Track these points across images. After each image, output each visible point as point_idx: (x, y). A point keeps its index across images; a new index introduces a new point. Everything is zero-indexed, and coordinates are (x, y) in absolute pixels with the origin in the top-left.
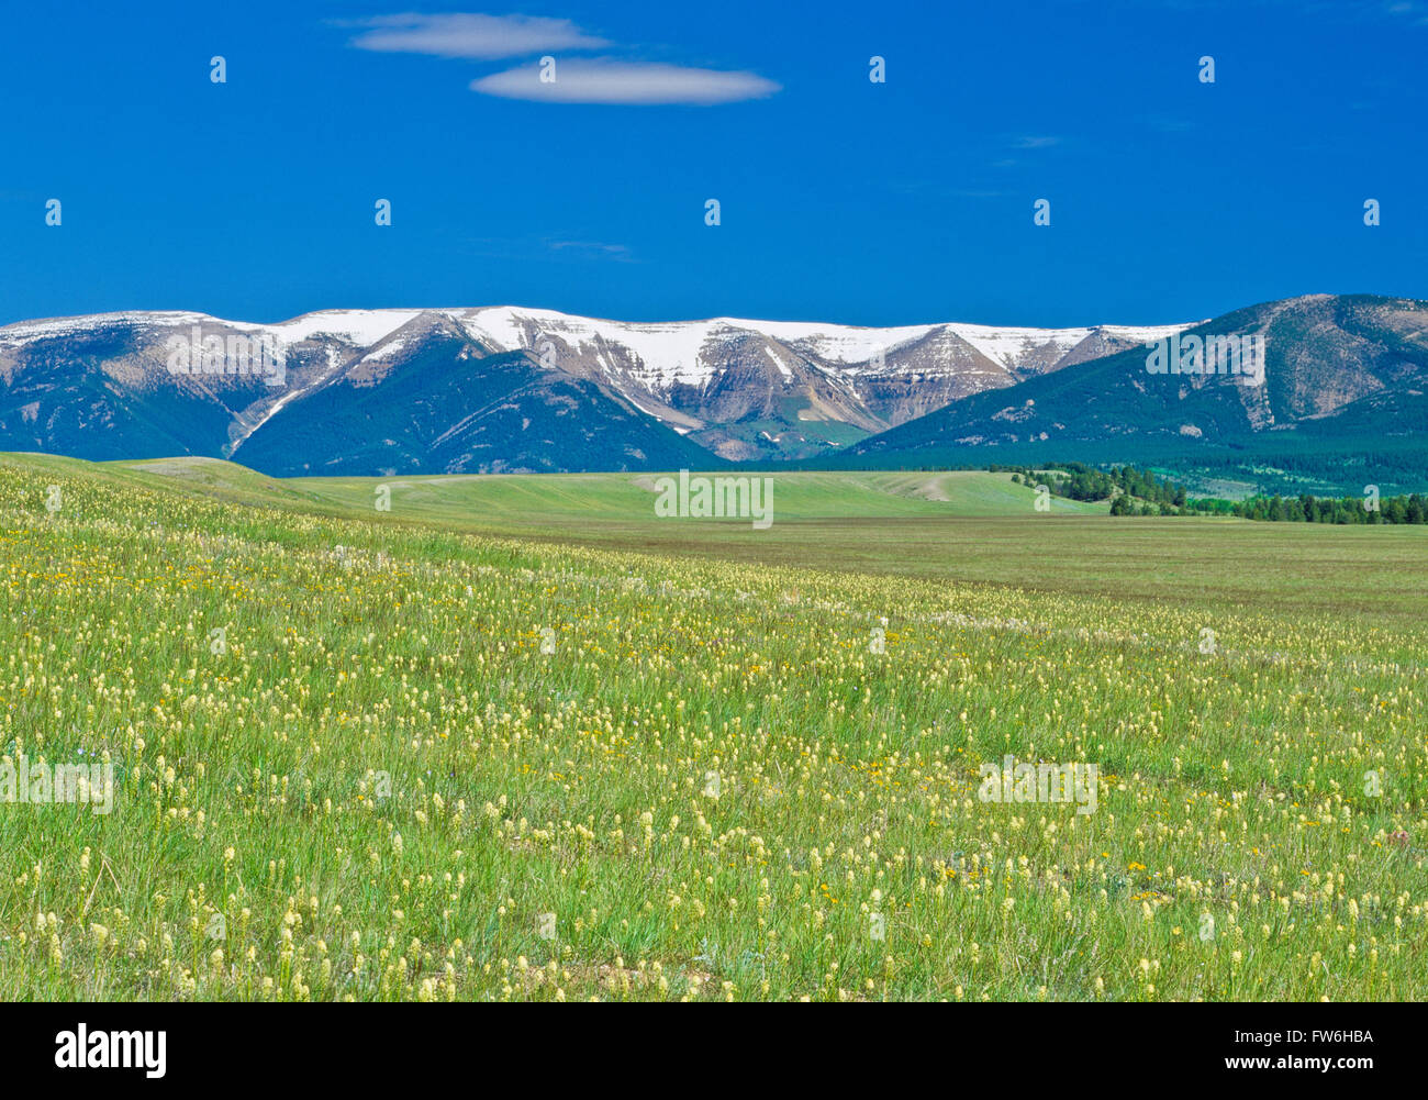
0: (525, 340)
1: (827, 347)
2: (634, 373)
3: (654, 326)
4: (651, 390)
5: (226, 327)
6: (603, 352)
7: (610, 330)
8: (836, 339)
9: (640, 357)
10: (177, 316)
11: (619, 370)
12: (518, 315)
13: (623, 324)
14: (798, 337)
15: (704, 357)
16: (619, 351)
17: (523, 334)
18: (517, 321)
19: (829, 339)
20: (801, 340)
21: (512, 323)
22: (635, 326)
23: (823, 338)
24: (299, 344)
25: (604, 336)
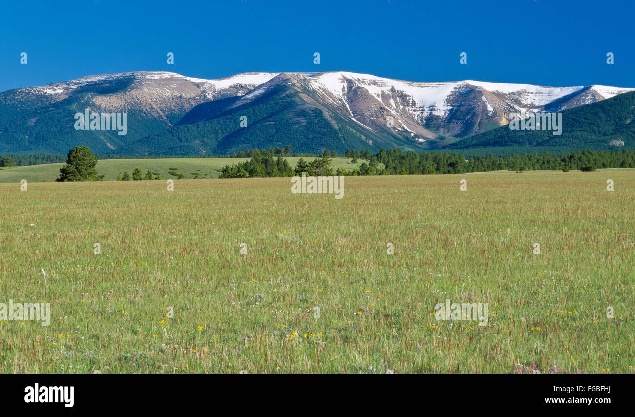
0: (346, 90)
1: (526, 97)
2: (410, 109)
3: (427, 84)
4: (416, 118)
5: (186, 80)
6: (394, 98)
7: (400, 86)
8: (532, 93)
9: (414, 100)
10: (160, 74)
11: (401, 107)
12: (345, 76)
13: (409, 83)
14: (511, 91)
15: (448, 100)
16: (403, 97)
17: (346, 86)
18: (345, 79)
19: (528, 93)
20: (513, 93)
21: (341, 81)
22: (415, 84)
23: (526, 92)
24: (225, 90)
25: (396, 88)
